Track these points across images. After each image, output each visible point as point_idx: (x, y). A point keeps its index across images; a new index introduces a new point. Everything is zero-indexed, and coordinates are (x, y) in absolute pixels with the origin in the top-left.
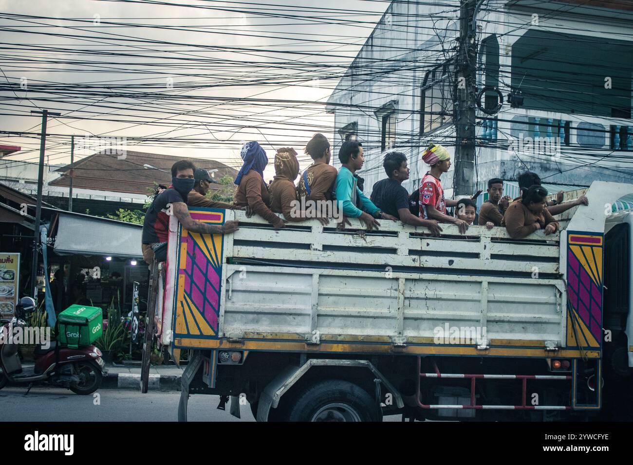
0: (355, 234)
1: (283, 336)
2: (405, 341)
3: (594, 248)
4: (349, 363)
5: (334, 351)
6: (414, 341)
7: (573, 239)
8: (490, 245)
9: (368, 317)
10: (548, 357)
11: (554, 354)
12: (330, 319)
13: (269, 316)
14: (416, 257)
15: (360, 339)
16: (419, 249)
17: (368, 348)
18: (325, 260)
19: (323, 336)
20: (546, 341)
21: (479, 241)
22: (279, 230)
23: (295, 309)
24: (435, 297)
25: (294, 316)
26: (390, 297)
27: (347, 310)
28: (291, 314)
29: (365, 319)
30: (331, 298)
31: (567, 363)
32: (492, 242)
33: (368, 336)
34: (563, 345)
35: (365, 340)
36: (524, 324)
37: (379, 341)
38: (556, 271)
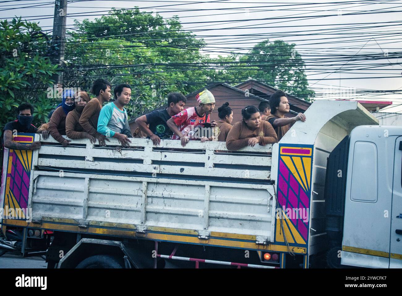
0: (114, 149)
1: (65, 220)
2: (145, 229)
3: (303, 158)
4: (107, 242)
5: (97, 233)
6: (152, 230)
7: (284, 151)
8: (213, 156)
9: (122, 210)
10: (259, 250)
11: (264, 248)
12: (97, 210)
13: (59, 206)
14: (157, 166)
15: (115, 225)
16: (159, 160)
17: (120, 233)
18: (93, 168)
19: (90, 222)
20: (258, 236)
21: (205, 153)
22: (66, 147)
23: (74, 202)
24: (169, 197)
25: (74, 207)
26: (137, 196)
27: (107, 204)
28: (72, 206)
29: (120, 211)
30: (99, 195)
31: (276, 256)
32: (215, 154)
33: (120, 223)
34: (272, 240)
35: (118, 227)
36: (241, 221)
37: (127, 228)
38: (269, 177)
